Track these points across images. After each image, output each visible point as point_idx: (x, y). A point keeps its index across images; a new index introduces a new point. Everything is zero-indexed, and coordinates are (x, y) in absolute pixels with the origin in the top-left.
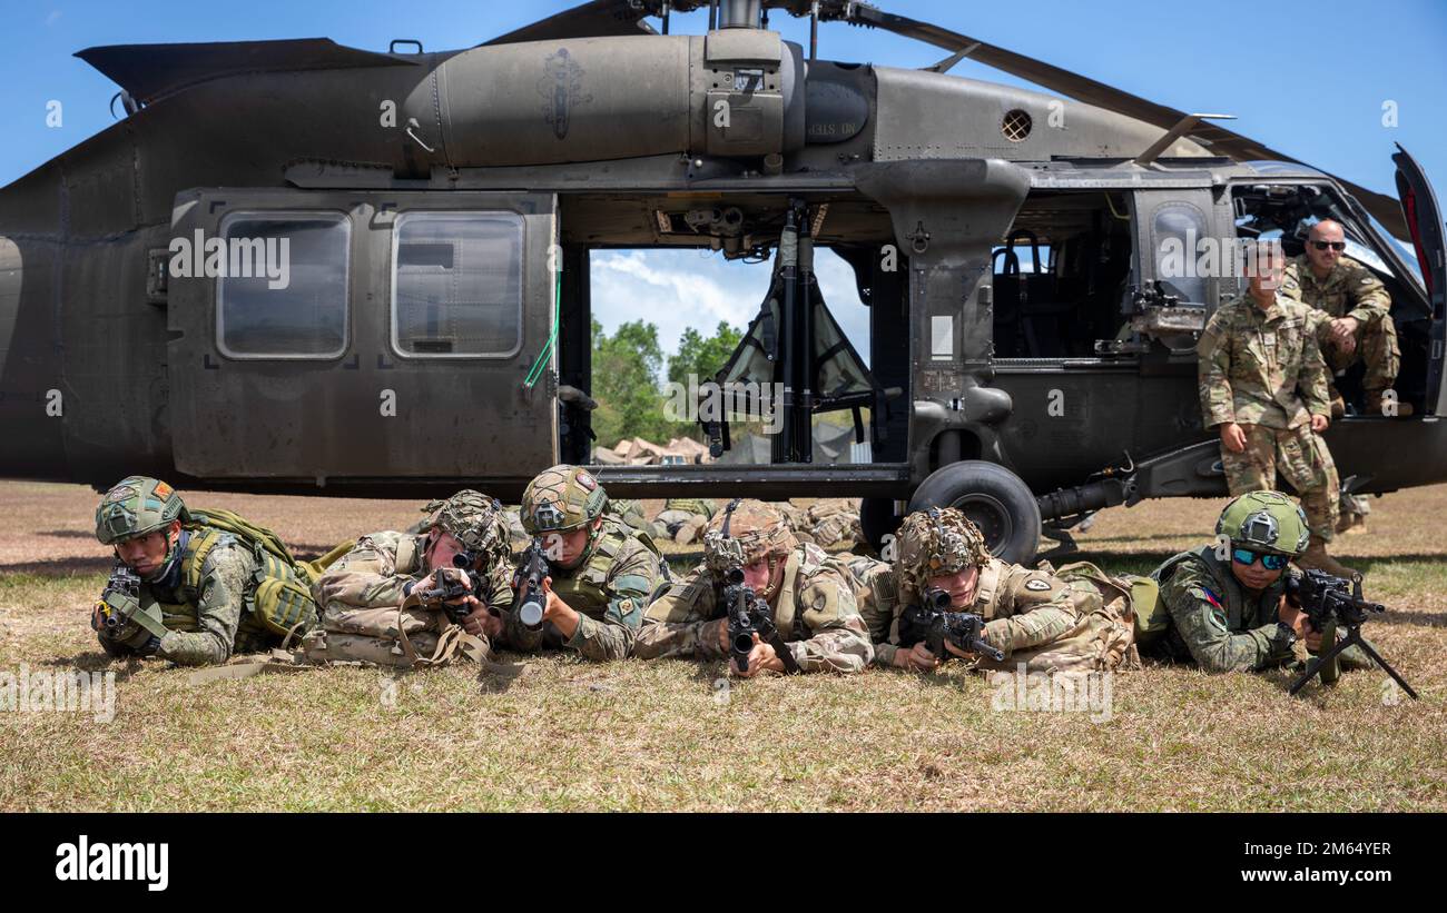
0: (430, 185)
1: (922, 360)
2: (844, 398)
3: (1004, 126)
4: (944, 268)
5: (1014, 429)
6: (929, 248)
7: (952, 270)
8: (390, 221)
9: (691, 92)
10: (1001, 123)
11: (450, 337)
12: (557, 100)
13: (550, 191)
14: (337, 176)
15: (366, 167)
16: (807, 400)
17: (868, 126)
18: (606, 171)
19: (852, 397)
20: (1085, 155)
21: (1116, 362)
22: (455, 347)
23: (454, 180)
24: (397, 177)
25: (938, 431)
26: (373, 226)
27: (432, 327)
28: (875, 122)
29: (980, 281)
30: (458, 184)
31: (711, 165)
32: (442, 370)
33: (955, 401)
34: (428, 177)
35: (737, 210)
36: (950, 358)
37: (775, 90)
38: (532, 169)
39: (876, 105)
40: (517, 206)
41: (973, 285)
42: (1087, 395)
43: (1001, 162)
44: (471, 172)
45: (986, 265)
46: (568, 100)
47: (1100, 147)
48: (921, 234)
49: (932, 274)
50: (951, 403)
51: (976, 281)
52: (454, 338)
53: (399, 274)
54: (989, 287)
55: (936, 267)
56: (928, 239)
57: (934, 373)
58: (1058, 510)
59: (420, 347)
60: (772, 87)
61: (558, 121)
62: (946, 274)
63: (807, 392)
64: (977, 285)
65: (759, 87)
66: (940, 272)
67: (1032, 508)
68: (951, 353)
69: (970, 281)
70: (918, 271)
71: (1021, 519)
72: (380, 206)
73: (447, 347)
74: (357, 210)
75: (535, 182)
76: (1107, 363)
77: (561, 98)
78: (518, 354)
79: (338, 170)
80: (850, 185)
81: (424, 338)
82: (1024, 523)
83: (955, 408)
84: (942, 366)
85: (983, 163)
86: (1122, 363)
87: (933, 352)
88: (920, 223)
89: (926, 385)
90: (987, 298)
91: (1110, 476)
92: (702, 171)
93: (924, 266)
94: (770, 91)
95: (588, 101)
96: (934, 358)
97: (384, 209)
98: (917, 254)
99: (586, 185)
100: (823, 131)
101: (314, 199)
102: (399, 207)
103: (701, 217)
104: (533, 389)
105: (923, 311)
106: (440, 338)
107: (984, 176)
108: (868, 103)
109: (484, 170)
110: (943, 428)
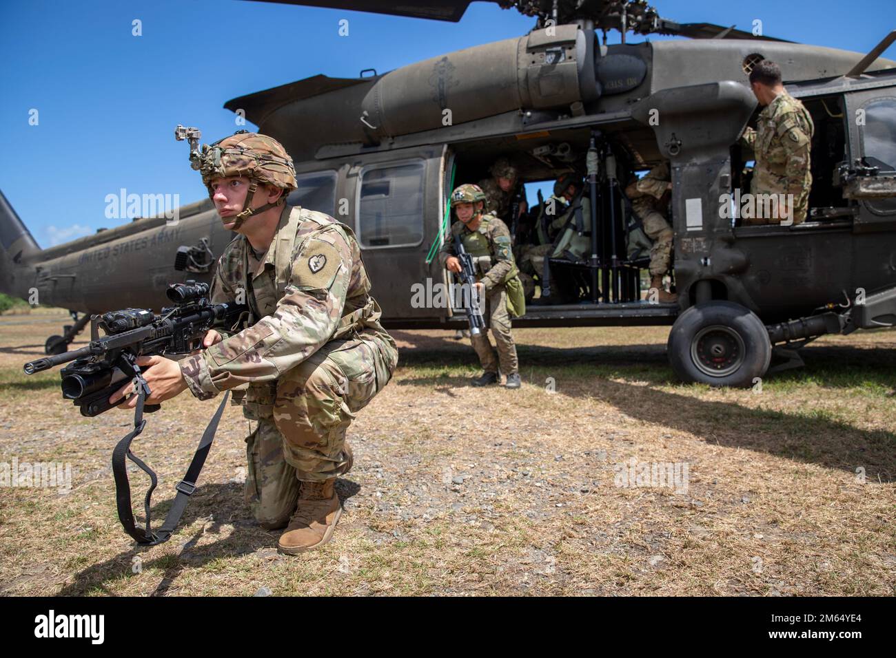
0: (379, 149)
1: (681, 231)
2: (639, 260)
3: (745, 66)
4: (694, 165)
5: (753, 278)
6: (680, 152)
7: (699, 166)
8: (356, 172)
9: (518, 69)
10: (741, 64)
11: (387, 236)
12: (439, 86)
13: (442, 144)
14: (336, 151)
15: (350, 143)
16: (614, 262)
17: (646, 78)
18: (474, 127)
19: (644, 259)
20: (807, 79)
21: (832, 224)
22: (390, 242)
23: (392, 144)
24: (365, 146)
25: (693, 281)
26: (349, 176)
27: (378, 232)
28: (651, 75)
29: (720, 173)
30: (394, 146)
31: (537, 116)
32: (383, 255)
33: (706, 259)
34: (378, 144)
35: (566, 144)
36: (701, 229)
37: (572, 59)
38: (433, 132)
39: (652, 65)
40: (423, 154)
41: (716, 175)
42: (810, 250)
43: (732, 83)
44: (401, 138)
45: (726, 160)
46: (445, 86)
47: (820, 72)
48: (674, 142)
49: (685, 169)
50: (703, 261)
51: (718, 172)
52: (390, 236)
53: (361, 201)
54: (728, 175)
55: (688, 165)
56: (680, 145)
57: (689, 240)
58: (787, 336)
59: (374, 242)
60: (570, 58)
61: (441, 99)
62: (695, 169)
63: (614, 257)
64: (719, 175)
65: (562, 59)
66: (691, 168)
67: (761, 336)
68: (701, 224)
69: (713, 172)
70: (675, 168)
71: (752, 344)
72: (353, 164)
73: (386, 242)
74: (342, 168)
75: (434, 139)
76: (825, 225)
77: (441, 86)
78: (422, 243)
79: (338, 147)
80: (628, 116)
81: (374, 237)
82: (755, 347)
83: (706, 264)
84: (695, 234)
85: (716, 85)
86: (837, 224)
87: (688, 225)
88: (673, 134)
89: (684, 248)
90: (726, 183)
91: (831, 310)
92: (533, 119)
93: (679, 164)
94: (569, 60)
95: (457, 85)
96: (689, 229)
97: (355, 166)
98: (672, 156)
99: (463, 137)
100: (614, 85)
101: (323, 164)
102: (363, 164)
103: (541, 150)
104: (430, 265)
105: (680, 197)
106: (383, 237)
107: (717, 94)
108: (646, 63)
109: (407, 136)
110: (698, 278)
